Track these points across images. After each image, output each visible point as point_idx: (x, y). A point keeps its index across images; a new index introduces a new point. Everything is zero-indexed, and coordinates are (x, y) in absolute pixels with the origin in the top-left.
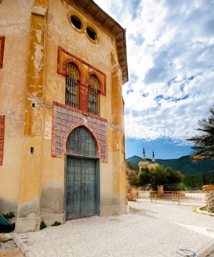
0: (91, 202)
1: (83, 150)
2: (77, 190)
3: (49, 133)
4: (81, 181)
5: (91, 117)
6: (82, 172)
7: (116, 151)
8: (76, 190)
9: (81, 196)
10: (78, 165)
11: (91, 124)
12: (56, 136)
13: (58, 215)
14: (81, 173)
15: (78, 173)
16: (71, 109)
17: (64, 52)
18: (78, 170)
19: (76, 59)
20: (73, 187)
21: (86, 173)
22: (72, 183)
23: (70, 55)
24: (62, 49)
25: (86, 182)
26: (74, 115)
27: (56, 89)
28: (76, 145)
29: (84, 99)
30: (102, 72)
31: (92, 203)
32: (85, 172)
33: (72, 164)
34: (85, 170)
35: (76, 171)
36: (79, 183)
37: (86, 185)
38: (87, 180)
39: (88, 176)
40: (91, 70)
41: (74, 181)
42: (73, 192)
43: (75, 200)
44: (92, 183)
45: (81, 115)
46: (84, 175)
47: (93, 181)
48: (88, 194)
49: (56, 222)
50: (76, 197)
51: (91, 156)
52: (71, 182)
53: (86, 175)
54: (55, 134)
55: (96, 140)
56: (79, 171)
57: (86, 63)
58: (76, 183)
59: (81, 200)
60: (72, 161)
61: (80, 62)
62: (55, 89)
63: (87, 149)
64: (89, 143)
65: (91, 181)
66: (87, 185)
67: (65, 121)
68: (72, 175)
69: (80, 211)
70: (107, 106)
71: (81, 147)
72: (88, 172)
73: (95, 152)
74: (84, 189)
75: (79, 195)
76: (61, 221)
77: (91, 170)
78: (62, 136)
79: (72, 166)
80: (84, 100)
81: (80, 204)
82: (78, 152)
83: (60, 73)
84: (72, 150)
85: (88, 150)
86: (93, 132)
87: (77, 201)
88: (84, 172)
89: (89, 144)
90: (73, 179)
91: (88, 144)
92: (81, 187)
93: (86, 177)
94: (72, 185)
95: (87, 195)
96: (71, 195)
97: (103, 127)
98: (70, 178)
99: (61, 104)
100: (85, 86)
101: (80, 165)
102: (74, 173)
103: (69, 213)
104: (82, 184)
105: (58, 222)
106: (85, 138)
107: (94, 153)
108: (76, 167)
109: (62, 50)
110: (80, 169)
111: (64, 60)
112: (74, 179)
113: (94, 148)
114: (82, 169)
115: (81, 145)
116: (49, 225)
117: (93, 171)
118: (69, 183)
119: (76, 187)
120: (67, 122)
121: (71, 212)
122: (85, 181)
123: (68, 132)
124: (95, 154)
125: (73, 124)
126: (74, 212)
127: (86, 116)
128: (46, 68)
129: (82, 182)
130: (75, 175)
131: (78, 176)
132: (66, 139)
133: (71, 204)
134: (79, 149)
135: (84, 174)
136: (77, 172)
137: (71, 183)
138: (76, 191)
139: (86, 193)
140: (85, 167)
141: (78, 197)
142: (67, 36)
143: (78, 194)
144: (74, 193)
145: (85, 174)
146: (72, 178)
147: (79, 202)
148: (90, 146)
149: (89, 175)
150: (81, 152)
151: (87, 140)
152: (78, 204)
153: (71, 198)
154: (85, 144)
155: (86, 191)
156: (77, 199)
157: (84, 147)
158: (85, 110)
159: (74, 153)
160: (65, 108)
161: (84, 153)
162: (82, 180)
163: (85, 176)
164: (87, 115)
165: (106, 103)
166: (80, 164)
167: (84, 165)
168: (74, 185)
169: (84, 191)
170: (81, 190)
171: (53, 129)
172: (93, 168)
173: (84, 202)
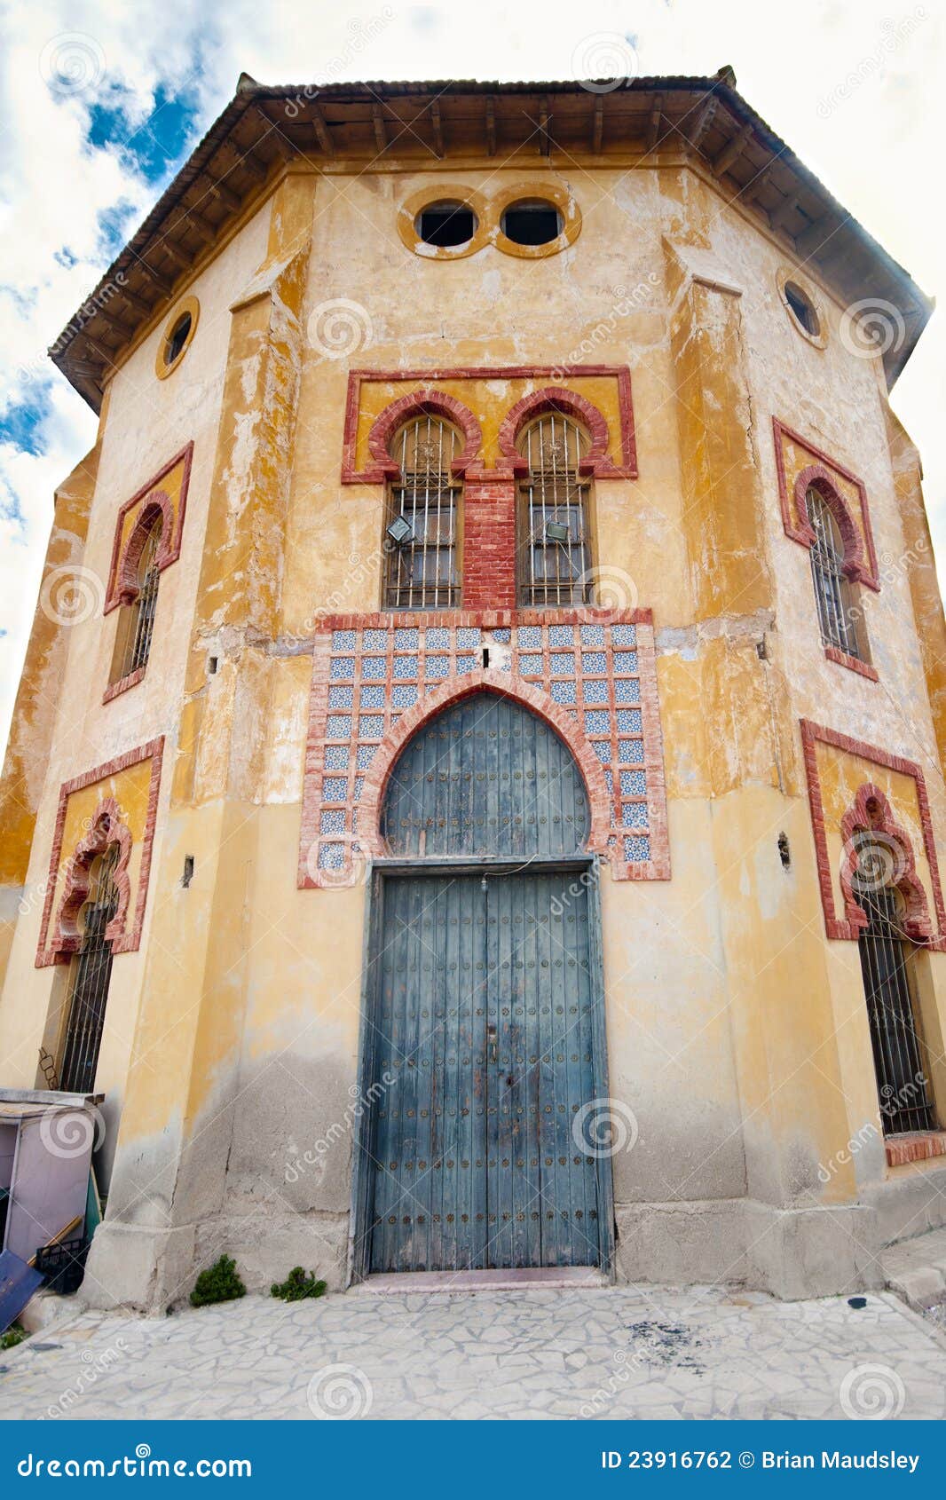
0: (562, 1161)
1: (493, 822)
2: (459, 1072)
3: (290, 772)
4: (485, 1011)
5: (530, 625)
6: (492, 957)
7: (728, 789)
8: (452, 1069)
9: (484, 1114)
10: (468, 913)
11: (532, 666)
12: (325, 778)
13: (315, 1228)
14: (486, 964)
15: (464, 966)
16: (408, 620)
17: (378, 381)
18: (468, 946)
19: (440, 379)
20: (435, 1054)
21: (521, 959)
22: (425, 1026)
23: (407, 380)
24: (365, 377)
25: (520, 1019)
26: (422, 645)
27: (333, 557)
28: (450, 803)
29: (490, 547)
30: (602, 367)
31: (570, 1163)
32: (514, 957)
33: (426, 913)
34: (514, 941)
35: (453, 955)
36: (476, 1027)
37: (519, 1037)
38: (530, 1004)
39: (537, 980)
40: (529, 388)
41: (440, 1014)
42: (435, 1088)
43: (449, 1133)
44: (569, 1023)
45: (469, 632)
46: (505, 978)
47: (573, 1010)
48: (537, 1099)
49: (297, 1275)
50: (451, 1121)
51: (547, 850)
52: (422, 1020)
53: (520, 973)
54: (319, 771)
55: (574, 746)
56: (473, 953)
57: (492, 371)
58: (453, 1026)
59: (489, 1136)
60: (425, 894)
61: (461, 384)
62: (327, 557)
63: (524, 815)
64: (533, 775)
65: (560, 1010)
66: (528, 1042)
67: (374, 691)
68: (427, 977)
69: (479, 1217)
70: (652, 530)
71: (482, 809)
72: (538, 953)
73: (582, 820)
74: (507, 1068)
75: (473, 1104)
76: (328, 1269)
77: (558, 943)
78: (354, 774)
79: (428, 925)
80: (487, 552)
81: (485, 1164)
82: (461, 842)
83: (352, 480)
84: (423, 835)
85: (533, 821)
86: (545, 707)
87: (460, 1142)
88: (506, 957)
89: (534, 784)
90: (435, 1005)
91: (528, 781)
92: (488, 1056)
93: (521, 984)
94: (425, 1041)
95: (528, 1106)
96: (419, 1108)
97: (620, 660)
98: (416, 997)
99: (355, 617)
100: (491, 481)
101: (480, 913)
102: (442, 967)
103: (407, 1220)
104: (492, 1030)
105: (308, 1275)
106: (507, 750)
107: (576, 826)
108: (454, 932)
109: (369, 381)
110: (479, 939)
111: (376, 415)
112: (441, 1005)
113: (570, 798)
114: (492, 939)
115: (481, 793)
116: (262, 1283)
117: (573, 942)
118: (411, 1029)
119: (452, 1053)
120: (388, 692)
121: (421, 1220)
122: (518, 1012)
123: (386, 742)
124: (578, 836)
125: (419, 695)
126: (438, 1217)
127: (503, 628)
128: (293, 489)
129: (493, 1020)
130: (445, 982)
131: (467, 981)
132: (375, 782)
133: (423, 1165)
134: (465, 823)
135: (505, 966)
136: (461, 957)
137: (423, 1029)
138: (453, 1081)
139: (526, 1095)
140: (513, 924)
141: (468, 1118)
142: (396, 308)
143: (463, 1101)
144: (441, 1087)
145: (514, 964)
146: (427, 1001)
147: (472, 1152)
148: (542, 793)
149: (545, 973)
150: (480, 837)
151: (518, 761)
152: (465, 1164)
153: (423, 1124)
154: (505, 786)
155: (521, 1080)
156: (456, 1132)
157: (503, 806)
158: (499, 602)
159: (438, 849)
160: (374, 629)
161: (502, 840)
162: (492, 1005)
163: (514, 980)
164: (506, 620)
165: (641, 516)
166: (479, 909)
167: (506, 912)
168: (443, 1039)
169: (510, 1082)
170: (485, 1070)
171: (309, 748)
172: (570, 927)
173: (508, 1156)
